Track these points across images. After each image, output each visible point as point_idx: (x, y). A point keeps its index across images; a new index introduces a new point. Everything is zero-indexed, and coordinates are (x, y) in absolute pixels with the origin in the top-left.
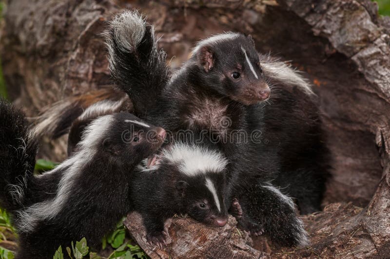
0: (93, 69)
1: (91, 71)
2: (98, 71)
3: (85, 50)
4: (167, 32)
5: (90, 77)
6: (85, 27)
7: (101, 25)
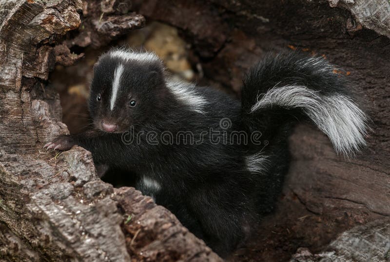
0: (22, 72)
1: (19, 76)
2: (30, 75)
3: (8, 47)
4: (122, 14)
5: (18, 84)
6: (6, 13)
7: (29, 9)
